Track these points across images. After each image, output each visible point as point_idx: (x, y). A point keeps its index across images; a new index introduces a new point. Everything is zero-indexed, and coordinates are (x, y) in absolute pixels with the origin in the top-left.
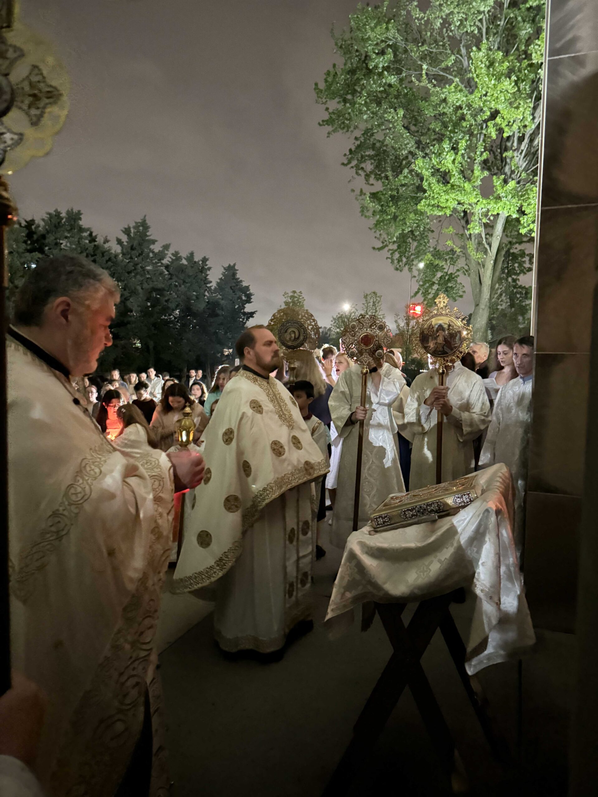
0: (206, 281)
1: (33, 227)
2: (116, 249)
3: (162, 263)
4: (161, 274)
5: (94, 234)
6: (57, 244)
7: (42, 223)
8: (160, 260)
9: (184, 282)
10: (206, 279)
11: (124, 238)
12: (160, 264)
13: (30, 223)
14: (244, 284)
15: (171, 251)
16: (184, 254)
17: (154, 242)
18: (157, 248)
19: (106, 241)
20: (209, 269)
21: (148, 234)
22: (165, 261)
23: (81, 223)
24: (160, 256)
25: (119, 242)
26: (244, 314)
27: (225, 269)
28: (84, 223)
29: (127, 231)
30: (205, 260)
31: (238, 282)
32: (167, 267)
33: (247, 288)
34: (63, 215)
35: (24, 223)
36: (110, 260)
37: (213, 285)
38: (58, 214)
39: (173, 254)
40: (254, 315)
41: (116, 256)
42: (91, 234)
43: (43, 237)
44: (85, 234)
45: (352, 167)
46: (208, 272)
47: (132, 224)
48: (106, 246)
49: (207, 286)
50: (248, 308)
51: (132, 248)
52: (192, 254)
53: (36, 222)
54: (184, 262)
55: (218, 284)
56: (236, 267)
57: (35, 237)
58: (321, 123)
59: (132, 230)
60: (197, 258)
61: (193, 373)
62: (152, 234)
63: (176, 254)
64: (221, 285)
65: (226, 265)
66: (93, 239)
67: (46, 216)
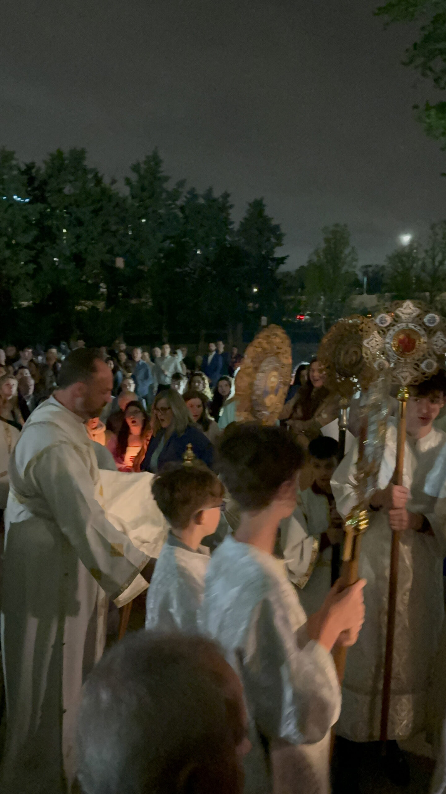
0: (227, 222)
1: (34, 171)
2: (124, 191)
3: (176, 205)
4: (176, 217)
5: (100, 175)
6: (60, 191)
7: (43, 167)
8: (174, 200)
9: (202, 225)
10: (227, 218)
11: (134, 177)
12: (173, 206)
13: (30, 167)
14: (274, 222)
15: (188, 187)
16: (201, 191)
17: (167, 179)
18: (170, 186)
19: (114, 182)
20: (231, 207)
21: (160, 169)
22: (179, 203)
23: (86, 163)
24: (174, 196)
25: (128, 182)
26: (274, 260)
27: (250, 205)
28: (89, 163)
29: (136, 168)
30: (226, 196)
31: (266, 220)
32: (182, 208)
33: (277, 227)
34: (66, 155)
35: (23, 168)
36: (117, 205)
37: (236, 227)
38: (60, 153)
39: (189, 193)
40: (286, 261)
41: (125, 201)
42: (96, 176)
43: (45, 183)
44: (90, 176)
45: (416, 67)
46: (230, 211)
47: (142, 159)
48: (114, 187)
49: (228, 229)
50: (278, 253)
51: (143, 189)
52: (210, 191)
53: (37, 164)
54: (202, 201)
55: (242, 224)
56: (264, 202)
57: (36, 184)
58: (377, 11)
59: (142, 166)
60: (217, 194)
61: (213, 347)
62: (165, 169)
63: (192, 192)
64: (246, 225)
65: (252, 200)
66: (98, 181)
67: (48, 158)
